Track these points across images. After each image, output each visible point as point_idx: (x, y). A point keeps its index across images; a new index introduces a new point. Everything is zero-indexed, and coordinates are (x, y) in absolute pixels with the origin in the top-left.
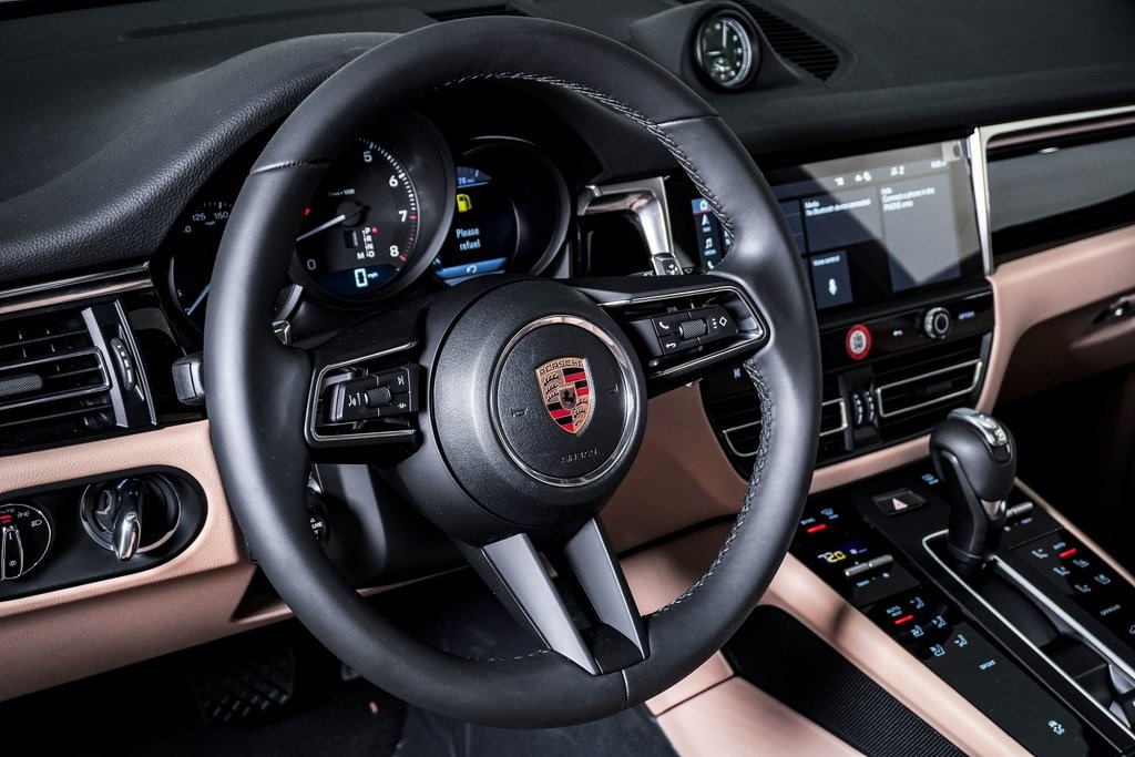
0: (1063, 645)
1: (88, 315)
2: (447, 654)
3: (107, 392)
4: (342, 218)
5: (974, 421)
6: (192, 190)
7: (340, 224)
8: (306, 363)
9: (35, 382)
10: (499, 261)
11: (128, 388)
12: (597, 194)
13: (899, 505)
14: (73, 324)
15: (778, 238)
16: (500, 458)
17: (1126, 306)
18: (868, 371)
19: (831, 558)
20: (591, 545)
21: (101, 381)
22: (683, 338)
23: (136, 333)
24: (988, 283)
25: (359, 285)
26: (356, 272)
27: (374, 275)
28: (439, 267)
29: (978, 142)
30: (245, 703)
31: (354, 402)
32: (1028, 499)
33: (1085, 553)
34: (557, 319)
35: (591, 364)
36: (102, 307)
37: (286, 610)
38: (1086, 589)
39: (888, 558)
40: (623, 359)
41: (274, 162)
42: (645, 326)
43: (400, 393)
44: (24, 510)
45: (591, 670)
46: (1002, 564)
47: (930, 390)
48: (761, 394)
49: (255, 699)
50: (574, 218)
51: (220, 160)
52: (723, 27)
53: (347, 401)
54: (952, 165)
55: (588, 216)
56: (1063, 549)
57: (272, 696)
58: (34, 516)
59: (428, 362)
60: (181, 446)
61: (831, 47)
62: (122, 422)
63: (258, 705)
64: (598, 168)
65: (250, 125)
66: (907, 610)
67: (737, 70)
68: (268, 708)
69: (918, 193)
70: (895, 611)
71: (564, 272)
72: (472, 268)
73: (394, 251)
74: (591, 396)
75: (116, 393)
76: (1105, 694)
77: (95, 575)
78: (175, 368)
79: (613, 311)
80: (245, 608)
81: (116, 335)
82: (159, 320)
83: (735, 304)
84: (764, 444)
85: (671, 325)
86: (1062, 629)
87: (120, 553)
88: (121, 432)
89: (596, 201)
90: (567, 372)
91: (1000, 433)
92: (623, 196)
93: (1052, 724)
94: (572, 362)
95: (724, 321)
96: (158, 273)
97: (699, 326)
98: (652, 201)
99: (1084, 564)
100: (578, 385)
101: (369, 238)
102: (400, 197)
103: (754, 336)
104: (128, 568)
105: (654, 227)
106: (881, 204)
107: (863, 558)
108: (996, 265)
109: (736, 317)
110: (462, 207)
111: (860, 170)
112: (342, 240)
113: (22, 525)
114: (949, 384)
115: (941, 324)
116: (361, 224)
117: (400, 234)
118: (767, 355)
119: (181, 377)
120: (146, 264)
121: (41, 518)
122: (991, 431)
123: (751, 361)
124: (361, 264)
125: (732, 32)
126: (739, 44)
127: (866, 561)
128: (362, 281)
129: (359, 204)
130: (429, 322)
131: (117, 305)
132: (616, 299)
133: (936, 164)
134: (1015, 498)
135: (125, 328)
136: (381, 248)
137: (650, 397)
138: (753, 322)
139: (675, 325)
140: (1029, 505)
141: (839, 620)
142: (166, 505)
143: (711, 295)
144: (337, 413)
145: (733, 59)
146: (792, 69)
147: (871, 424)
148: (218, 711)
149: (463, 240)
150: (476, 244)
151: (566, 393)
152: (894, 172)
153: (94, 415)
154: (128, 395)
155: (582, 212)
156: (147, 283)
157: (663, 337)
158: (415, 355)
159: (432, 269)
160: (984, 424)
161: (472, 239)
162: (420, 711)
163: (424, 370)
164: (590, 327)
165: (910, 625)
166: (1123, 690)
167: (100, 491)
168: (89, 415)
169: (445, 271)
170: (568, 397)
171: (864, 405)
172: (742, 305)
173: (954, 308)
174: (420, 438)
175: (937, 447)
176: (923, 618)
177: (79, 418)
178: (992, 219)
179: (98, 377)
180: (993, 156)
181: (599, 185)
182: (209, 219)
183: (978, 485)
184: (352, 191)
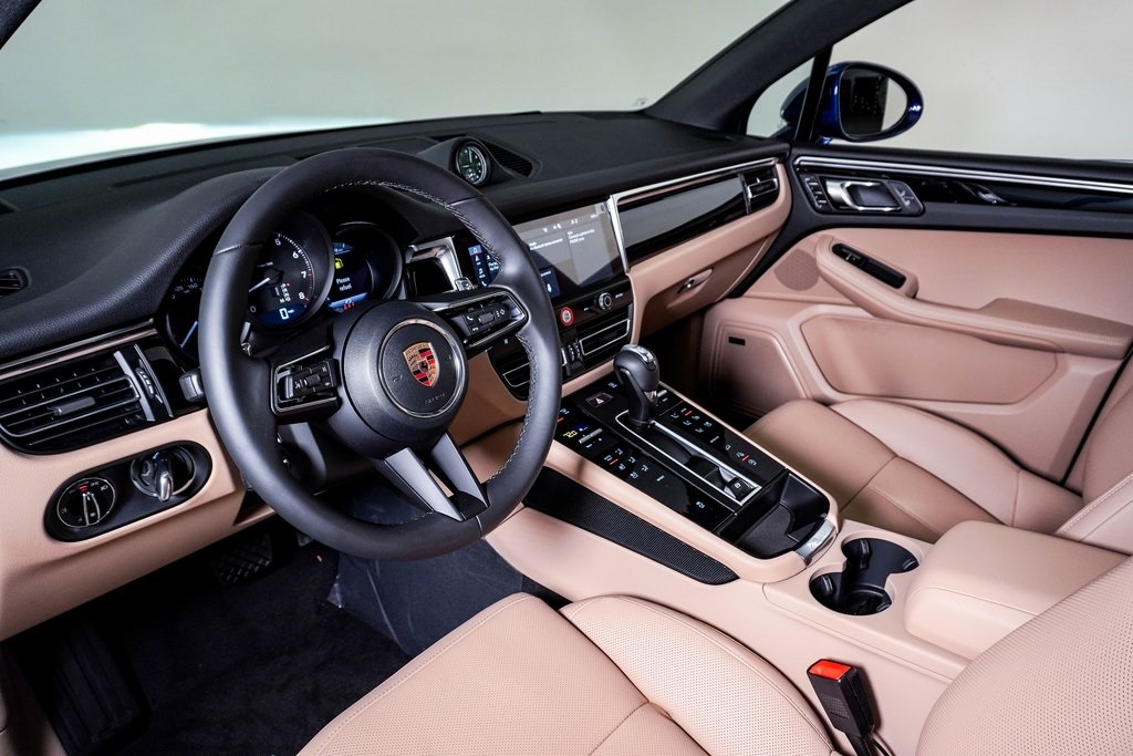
0: (695, 462)
1: (118, 356)
2: (377, 525)
3: (138, 402)
4: (268, 279)
5: (634, 350)
6: (175, 271)
7: (267, 284)
8: (266, 366)
9: (90, 401)
10: (363, 295)
11: (151, 397)
12: (416, 250)
13: (600, 401)
14: (108, 363)
15: (525, 261)
16: (390, 406)
17: (692, 282)
18: (574, 332)
19: (570, 435)
20: (446, 448)
21: (133, 395)
22: (481, 324)
23: (151, 363)
24: (627, 277)
25: (283, 318)
26: (281, 310)
27: (292, 311)
28: (330, 302)
29: (612, 202)
30: (245, 569)
31: (298, 386)
32: (665, 389)
33: (697, 412)
34: (413, 322)
35: (434, 345)
36: (127, 350)
37: (270, 511)
38: (701, 431)
39: (600, 430)
40: (452, 341)
41: (228, 246)
42: (459, 320)
43: (324, 377)
44: (94, 481)
45: (459, 519)
46: (657, 424)
47: (606, 338)
48: (527, 350)
49: (250, 567)
50: (405, 265)
51: (190, 251)
52: (469, 151)
53: (294, 385)
54: (601, 215)
55: (412, 263)
56: (685, 412)
57: (260, 562)
58: (103, 484)
59: (338, 356)
60: (191, 428)
61: (527, 159)
62: (150, 418)
63: (252, 569)
64: (415, 235)
65: (206, 228)
66: (615, 456)
67: (480, 175)
68: (259, 570)
69: (586, 233)
70: (608, 458)
71: (403, 296)
72: (348, 300)
73: (302, 296)
74: (437, 364)
75: (144, 402)
76: (720, 483)
77: (147, 513)
78: (181, 381)
79: (441, 314)
80: (241, 516)
81: (138, 366)
82: (164, 353)
83: (508, 302)
84: (533, 377)
85: (474, 317)
86: (693, 453)
87: (162, 497)
88: (151, 424)
89: (416, 254)
90: (421, 351)
91: (649, 355)
92: (430, 249)
93: (698, 503)
94: (423, 345)
95: (503, 312)
96: (159, 325)
97: (489, 316)
98: (447, 250)
99: (697, 418)
100: (428, 358)
101: (286, 290)
102: (300, 263)
103: (519, 318)
104: (168, 505)
105: (450, 265)
106: (568, 240)
107: (587, 433)
108: (630, 267)
109: (508, 309)
110: (338, 266)
111: (556, 222)
112: (269, 292)
113: (95, 490)
114: (615, 334)
115: (608, 302)
116: (279, 282)
117: (303, 285)
118: (529, 328)
119: (186, 385)
120: (151, 320)
121: (107, 484)
122: (645, 355)
123: (520, 333)
124: (283, 306)
125: (474, 154)
126: (478, 160)
127: (589, 433)
128: (285, 315)
129: (276, 270)
130: (335, 334)
131: (136, 347)
132: (440, 307)
133: (593, 216)
134: (660, 389)
135: (144, 361)
136: (294, 294)
137: (468, 358)
138: (517, 311)
139: (476, 317)
140: (665, 391)
141: (580, 468)
142: (185, 464)
143: (493, 298)
144: (290, 393)
145: (477, 170)
146: (509, 172)
147: (579, 360)
148: (229, 576)
149: (341, 285)
150: (349, 286)
151: (422, 363)
152: (573, 222)
153: (131, 416)
154: (152, 401)
155: (408, 261)
156: (153, 332)
157: (471, 325)
158: (329, 353)
159: (326, 303)
160: (640, 351)
161: (346, 284)
162: (347, 555)
163: (337, 361)
164: (431, 324)
165: (618, 464)
166: (729, 480)
167: (143, 461)
168: (127, 417)
169: (333, 304)
170: (424, 366)
171: (574, 350)
172: (510, 301)
173: (613, 293)
174: (340, 401)
175: (617, 367)
176: (622, 459)
177: (122, 420)
178: (624, 242)
179: (131, 393)
180: (621, 209)
181: (416, 244)
182: (185, 289)
183: (642, 385)
184: (271, 263)
